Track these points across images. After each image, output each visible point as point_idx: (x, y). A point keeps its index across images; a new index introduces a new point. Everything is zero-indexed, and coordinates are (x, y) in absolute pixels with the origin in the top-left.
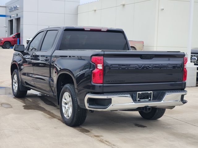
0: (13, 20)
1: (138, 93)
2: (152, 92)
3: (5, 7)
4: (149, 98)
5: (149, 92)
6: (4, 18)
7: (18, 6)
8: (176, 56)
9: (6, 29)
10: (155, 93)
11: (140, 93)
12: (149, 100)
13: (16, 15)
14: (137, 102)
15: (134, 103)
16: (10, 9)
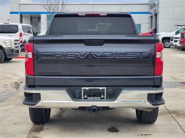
0: (152, 16)
1: (83, 88)
2: (105, 88)
3: (148, 4)
4: (102, 96)
5: (101, 88)
6: (147, 15)
7: (156, 3)
8: (143, 42)
9: (148, 25)
10: (111, 89)
11: (87, 88)
12: (101, 98)
13: (154, 11)
14: (83, 100)
15: (72, 101)
16: (151, 6)
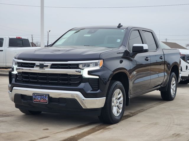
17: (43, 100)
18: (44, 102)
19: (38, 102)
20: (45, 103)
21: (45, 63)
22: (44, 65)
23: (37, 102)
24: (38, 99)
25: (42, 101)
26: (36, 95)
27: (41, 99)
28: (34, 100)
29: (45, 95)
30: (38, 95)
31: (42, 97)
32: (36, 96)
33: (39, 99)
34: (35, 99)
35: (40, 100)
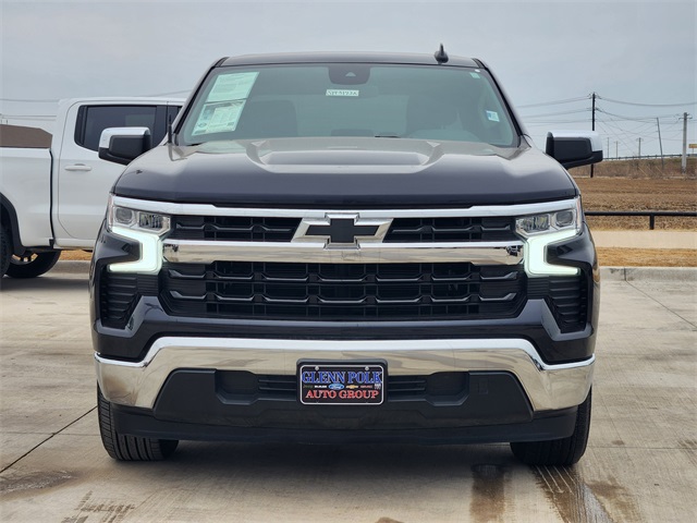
17: (355, 390)
18: (363, 400)
19: (328, 400)
20: (370, 400)
21: (359, 218)
22: (357, 224)
23: (321, 400)
24: (328, 389)
25: (352, 395)
26: (317, 367)
27: (346, 384)
28: (305, 394)
29: (367, 367)
30: (331, 370)
31: (353, 375)
32: (317, 376)
33: (335, 386)
34: (309, 388)
35: (338, 391)
